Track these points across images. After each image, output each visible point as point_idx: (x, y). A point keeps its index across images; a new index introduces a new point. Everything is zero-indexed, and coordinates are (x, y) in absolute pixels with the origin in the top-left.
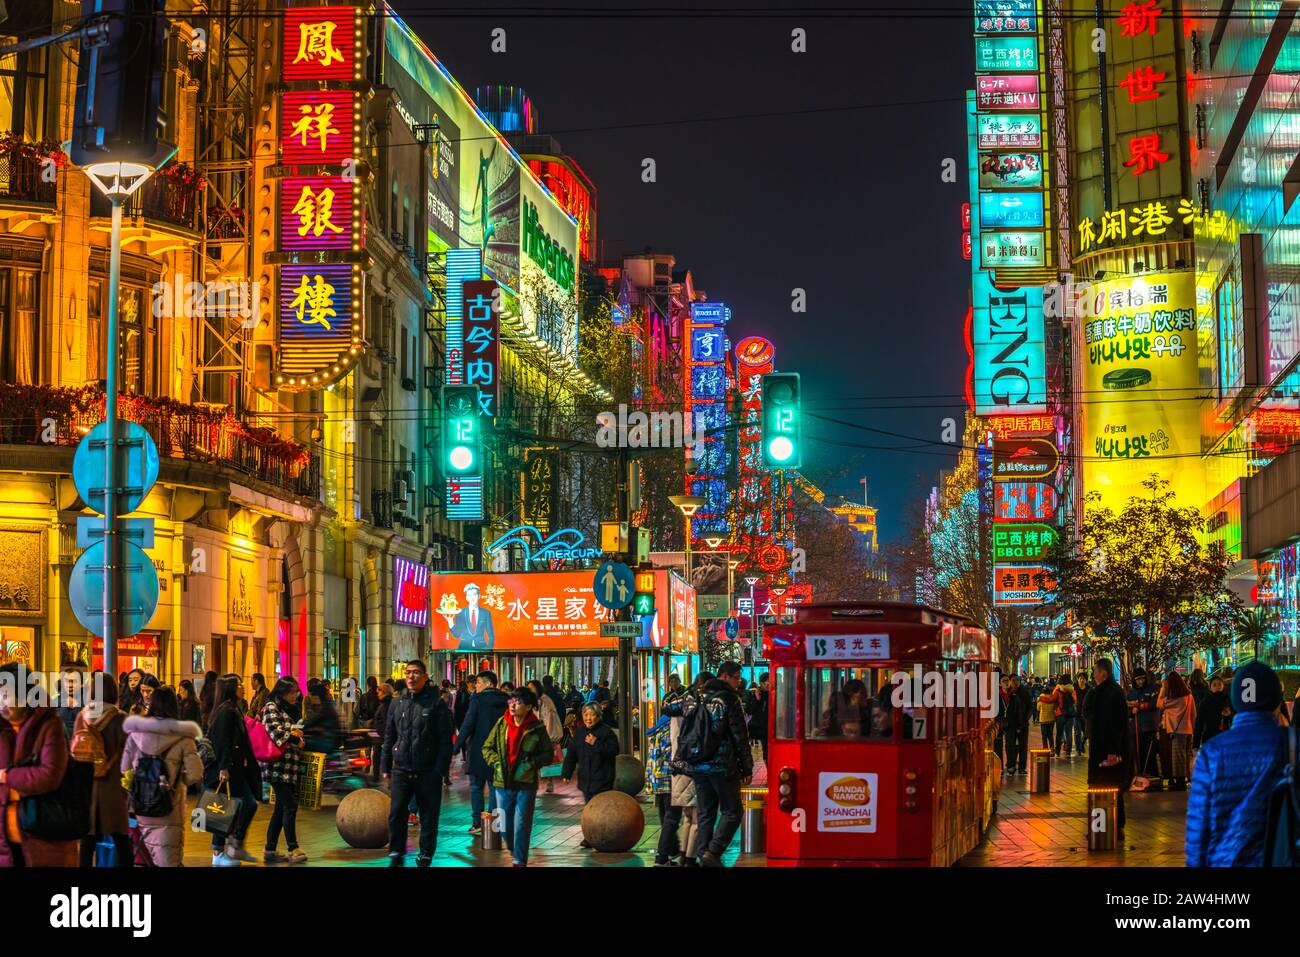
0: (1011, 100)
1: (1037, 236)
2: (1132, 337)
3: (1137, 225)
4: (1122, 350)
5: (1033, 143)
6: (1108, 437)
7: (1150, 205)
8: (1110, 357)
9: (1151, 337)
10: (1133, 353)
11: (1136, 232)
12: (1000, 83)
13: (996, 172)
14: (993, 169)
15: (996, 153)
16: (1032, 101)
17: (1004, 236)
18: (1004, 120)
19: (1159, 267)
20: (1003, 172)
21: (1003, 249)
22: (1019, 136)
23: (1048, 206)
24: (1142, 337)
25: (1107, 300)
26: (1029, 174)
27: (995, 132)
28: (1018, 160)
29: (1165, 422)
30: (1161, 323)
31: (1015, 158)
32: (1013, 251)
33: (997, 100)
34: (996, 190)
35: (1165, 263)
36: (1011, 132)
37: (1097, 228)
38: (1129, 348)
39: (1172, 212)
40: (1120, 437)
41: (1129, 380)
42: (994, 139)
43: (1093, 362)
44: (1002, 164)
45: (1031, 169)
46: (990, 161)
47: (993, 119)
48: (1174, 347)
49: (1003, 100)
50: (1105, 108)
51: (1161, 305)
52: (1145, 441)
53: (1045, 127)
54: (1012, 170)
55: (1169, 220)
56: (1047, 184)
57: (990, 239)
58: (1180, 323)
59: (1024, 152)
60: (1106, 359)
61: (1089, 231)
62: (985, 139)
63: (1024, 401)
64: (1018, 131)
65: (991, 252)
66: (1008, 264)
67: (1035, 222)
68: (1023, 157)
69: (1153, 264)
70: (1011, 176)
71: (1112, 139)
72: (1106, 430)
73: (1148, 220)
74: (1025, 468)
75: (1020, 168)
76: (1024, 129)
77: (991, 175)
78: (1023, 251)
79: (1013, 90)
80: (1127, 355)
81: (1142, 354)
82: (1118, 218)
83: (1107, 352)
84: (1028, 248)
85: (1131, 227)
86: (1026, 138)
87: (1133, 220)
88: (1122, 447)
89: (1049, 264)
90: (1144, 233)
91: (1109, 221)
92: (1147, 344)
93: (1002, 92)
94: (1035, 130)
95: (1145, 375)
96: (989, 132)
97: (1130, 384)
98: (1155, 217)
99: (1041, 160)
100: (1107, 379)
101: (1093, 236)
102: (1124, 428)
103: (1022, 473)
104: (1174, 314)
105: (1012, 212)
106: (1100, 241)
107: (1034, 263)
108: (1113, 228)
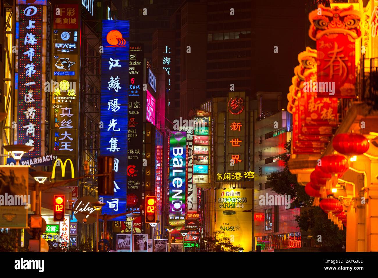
0: (202, 142)
1: (206, 176)
2: (231, 203)
3: (233, 177)
4: (229, 206)
5: (206, 153)
6: (224, 226)
7: (237, 173)
8: (225, 207)
9: (236, 203)
10: (231, 207)
11: (233, 179)
12: (199, 138)
13: (197, 160)
14: (197, 159)
15: (198, 155)
16: (207, 143)
17: (199, 175)
18: (200, 147)
19: (239, 187)
20: (199, 160)
21: (198, 179)
22: (203, 151)
23: (209, 168)
24: (234, 203)
25: (225, 194)
26: (205, 161)
27: (198, 150)
28: (203, 157)
29: (239, 223)
30: (238, 200)
31: (202, 156)
32: (201, 179)
33: (198, 142)
34: (197, 164)
35: (240, 186)
36: (201, 150)
37: (223, 176)
38: (230, 205)
39: (242, 174)
40: (227, 226)
41: (229, 213)
42: (197, 152)
43: (220, 207)
44: (199, 158)
45: (206, 159)
46: (196, 157)
47: (198, 147)
48: (241, 206)
49: (200, 142)
50: (225, 146)
51: (238, 196)
52: (234, 228)
53: (210, 149)
54: (201, 159)
55: (241, 177)
56: (209, 163)
57: (195, 176)
58: (243, 201)
59: (204, 155)
60: (224, 207)
61: (220, 176)
62: (195, 152)
63: (191, 209)
64: (203, 150)
65: (195, 179)
66: (199, 182)
67: (206, 173)
68: (204, 156)
69: (237, 187)
70: (201, 161)
71: (227, 154)
72: (224, 224)
73: (236, 176)
74: (192, 227)
75: (203, 159)
76: (205, 150)
77: (196, 161)
78: (203, 179)
79: (202, 140)
80: (230, 207)
81: (233, 207)
82: (228, 175)
83: (224, 206)
84: (204, 179)
85: (232, 177)
86: (205, 152)
87: (233, 176)
88: (228, 229)
89: (209, 182)
90: (235, 179)
91: (226, 175)
92: (235, 205)
93: (200, 140)
94: (207, 150)
95: (234, 212)
96: (196, 150)
97: (230, 214)
98: (238, 176)
99: (208, 157)
100: (224, 212)
101: (221, 178)
102: (228, 224)
103: (191, 228)
104: (242, 199)
105: (201, 169)
106: (223, 179)
107: (205, 182)
108: (227, 177)
